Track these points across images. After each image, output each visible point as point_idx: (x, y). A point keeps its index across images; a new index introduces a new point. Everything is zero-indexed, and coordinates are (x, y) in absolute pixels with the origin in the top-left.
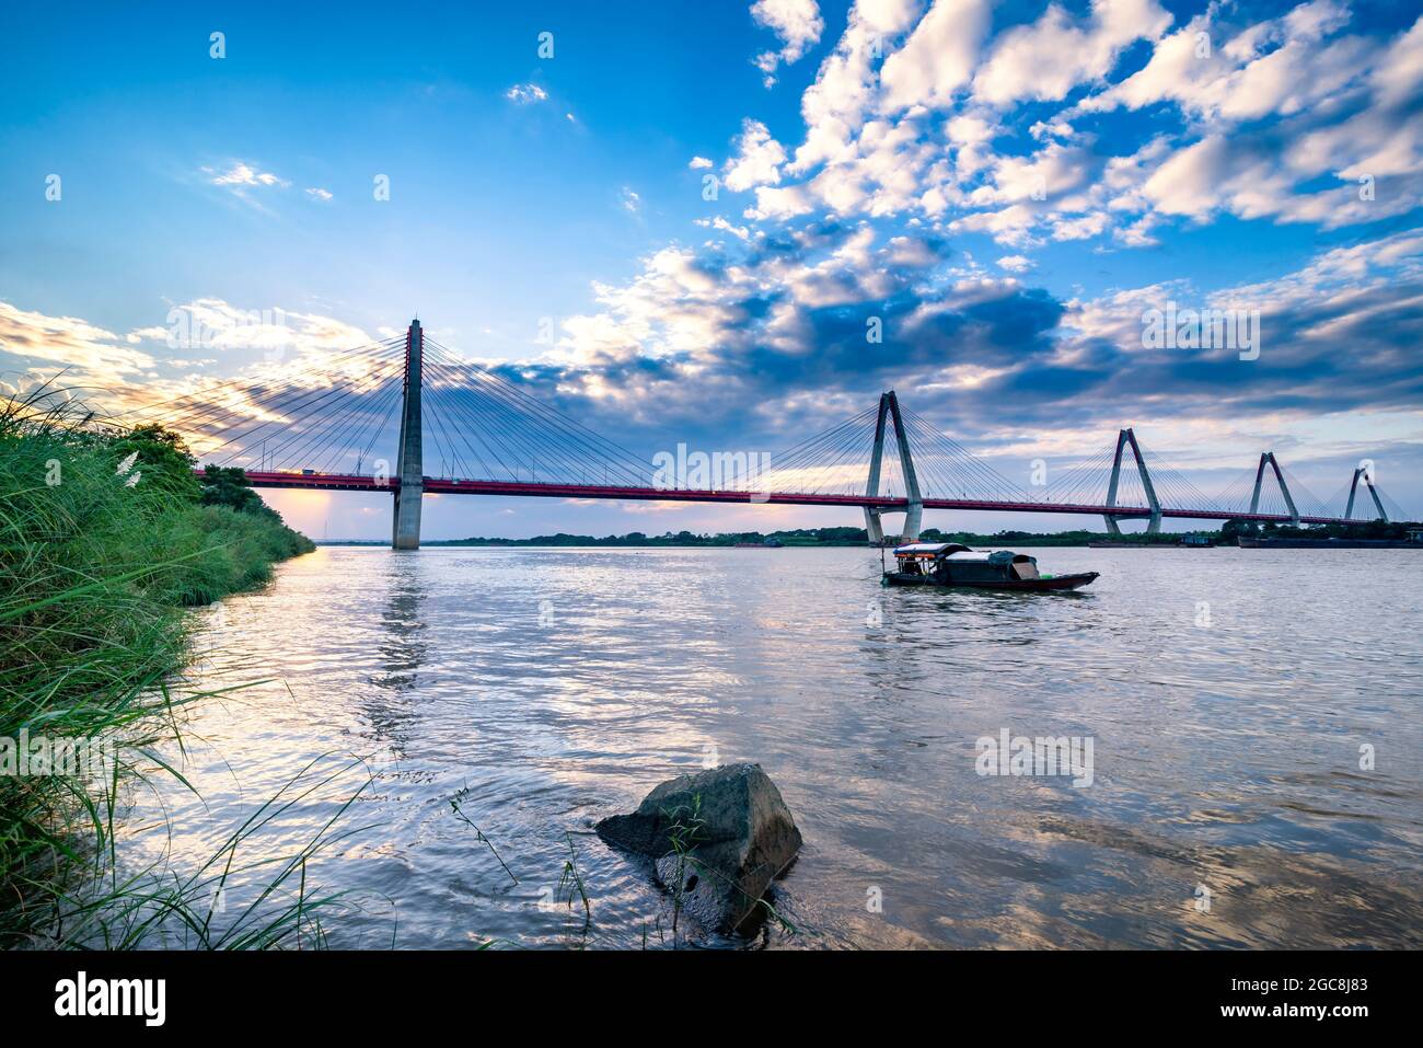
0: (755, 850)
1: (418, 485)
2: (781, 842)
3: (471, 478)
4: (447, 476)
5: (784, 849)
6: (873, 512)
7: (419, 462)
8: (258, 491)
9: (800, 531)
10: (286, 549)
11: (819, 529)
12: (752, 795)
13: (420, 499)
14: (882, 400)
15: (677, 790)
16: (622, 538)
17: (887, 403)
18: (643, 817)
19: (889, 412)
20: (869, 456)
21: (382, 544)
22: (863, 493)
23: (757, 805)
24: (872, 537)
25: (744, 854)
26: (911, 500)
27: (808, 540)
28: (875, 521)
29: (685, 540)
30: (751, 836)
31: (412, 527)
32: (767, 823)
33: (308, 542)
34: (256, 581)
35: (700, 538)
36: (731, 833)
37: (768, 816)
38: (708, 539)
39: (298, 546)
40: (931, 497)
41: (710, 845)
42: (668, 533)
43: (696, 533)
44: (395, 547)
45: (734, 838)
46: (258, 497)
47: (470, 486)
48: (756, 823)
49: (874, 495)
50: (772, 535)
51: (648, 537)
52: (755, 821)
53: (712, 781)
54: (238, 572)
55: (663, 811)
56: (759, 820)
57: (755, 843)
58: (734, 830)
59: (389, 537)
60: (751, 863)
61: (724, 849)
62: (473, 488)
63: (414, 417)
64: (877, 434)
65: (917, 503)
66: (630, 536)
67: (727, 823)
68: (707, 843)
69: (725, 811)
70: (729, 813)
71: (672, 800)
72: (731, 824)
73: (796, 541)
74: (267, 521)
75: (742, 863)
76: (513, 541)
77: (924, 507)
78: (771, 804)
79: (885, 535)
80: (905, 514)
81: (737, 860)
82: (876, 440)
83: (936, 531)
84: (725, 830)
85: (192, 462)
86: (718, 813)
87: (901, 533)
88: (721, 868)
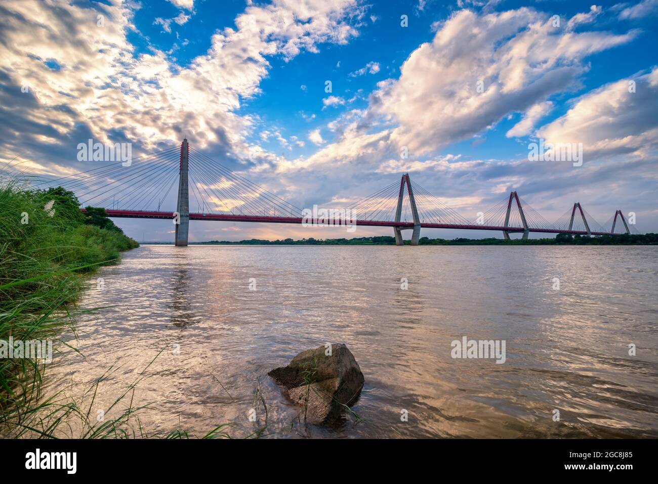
0: (343, 383)
1: (187, 216)
2: (355, 379)
4: (201, 212)
5: (355, 381)
6: (398, 229)
7: (187, 206)
9: (364, 238)
10: (125, 246)
11: (373, 237)
12: (341, 358)
13: (188, 223)
14: (403, 178)
15: (307, 356)
16: (282, 241)
17: (405, 179)
18: (292, 368)
19: (406, 185)
21: (170, 243)
22: (393, 220)
23: (343, 362)
24: (397, 241)
25: (337, 384)
26: (415, 224)
27: (368, 242)
28: (399, 233)
29: (311, 242)
30: (340, 376)
31: (184, 236)
32: (348, 370)
33: (135, 242)
34: (112, 259)
35: (318, 241)
36: (332, 375)
37: (349, 367)
38: (322, 242)
39: (130, 245)
40: (425, 222)
42: (304, 239)
44: (176, 245)
45: (334, 377)
46: (112, 222)
47: (210, 217)
49: (398, 221)
50: (352, 240)
51: (294, 240)
52: (342, 369)
55: (300, 365)
56: (344, 369)
57: (342, 379)
58: (333, 374)
59: (174, 241)
60: (341, 388)
61: (329, 382)
62: (212, 218)
63: (184, 184)
64: (400, 194)
65: (418, 225)
66: (286, 241)
67: (330, 370)
68: (320, 379)
70: (331, 366)
71: (305, 360)
72: (332, 371)
73: (362, 242)
74: (116, 233)
75: (336, 389)
76: (232, 242)
77: (422, 227)
78: (350, 362)
79: (403, 240)
80: (413, 230)
81: (334, 387)
82: (400, 196)
83: (426, 238)
84: (329, 374)
85: (80, 205)
86: (326, 366)
87: (410, 239)
88: (327, 390)
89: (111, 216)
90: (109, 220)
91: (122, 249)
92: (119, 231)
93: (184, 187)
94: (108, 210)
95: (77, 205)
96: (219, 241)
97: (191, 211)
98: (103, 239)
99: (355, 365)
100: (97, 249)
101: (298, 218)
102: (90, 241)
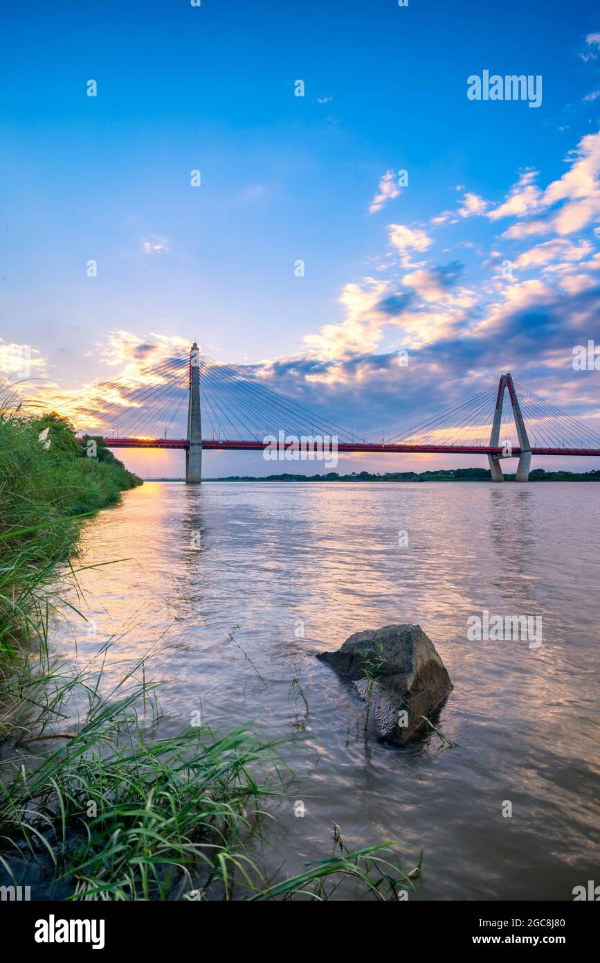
0: (416, 682)
1: (199, 444)
2: (435, 677)
3: (230, 440)
4: (216, 439)
5: (437, 681)
6: (495, 457)
7: (200, 430)
8: (111, 449)
9: (442, 471)
10: (127, 483)
11: (455, 469)
12: (415, 645)
13: (201, 453)
14: (501, 380)
15: (365, 638)
16: (323, 476)
17: (505, 382)
18: (343, 654)
19: (506, 390)
20: (492, 418)
21: (180, 480)
22: (487, 445)
23: (418, 652)
24: (494, 475)
25: (410, 682)
26: (523, 449)
27: (448, 477)
28: (496, 464)
29: (364, 477)
30: (415, 671)
31: (197, 470)
32: (425, 664)
33: (139, 479)
34: (113, 501)
35: (374, 476)
36: (401, 669)
37: (426, 659)
38: (380, 477)
39: (133, 482)
40: (538, 447)
41: (388, 675)
42: (353, 473)
43: (371, 473)
44: (187, 483)
45: (403, 672)
46: (111, 454)
47: (229, 444)
48: (418, 663)
49: (495, 446)
50: (423, 474)
51: (340, 475)
52: (417, 662)
53: (388, 634)
54: (103, 497)
55: (356, 651)
56: (419, 662)
57: (417, 676)
58: (403, 667)
59: (184, 476)
60: (415, 689)
61: (397, 678)
62: (231, 446)
63: (196, 403)
64: (497, 404)
65: (527, 451)
66: (329, 475)
67: (398, 661)
68: (386, 675)
69: (397, 654)
70: (400, 655)
71: (362, 645)
72: (401, 663)
73: (439, 477)
74: (116, 467)
75: (409, 688)
76: (256, 478)
77: (533, 454)
78: (428, 652)
79: (503, 473)
80: (519, 459)
81: (406, 686)
82: (497, 408)
83: (541, 471)
84: (397, 666)
85: (75, 433)
86: (393, 655)
87: (515, 471)
88: (395, 690)
89: (110, 446)
90: (108, 450)
91: (125, 488)
92: (120, 464)
93: (195, 406)
94: (106, 438)
95: (72, 433)
96: (241, 476)
97: (203, 438)
98: (103, 475)
99: (435, 657)
100: (96, 487)
101: (345, 444)
102: (88, 478)
